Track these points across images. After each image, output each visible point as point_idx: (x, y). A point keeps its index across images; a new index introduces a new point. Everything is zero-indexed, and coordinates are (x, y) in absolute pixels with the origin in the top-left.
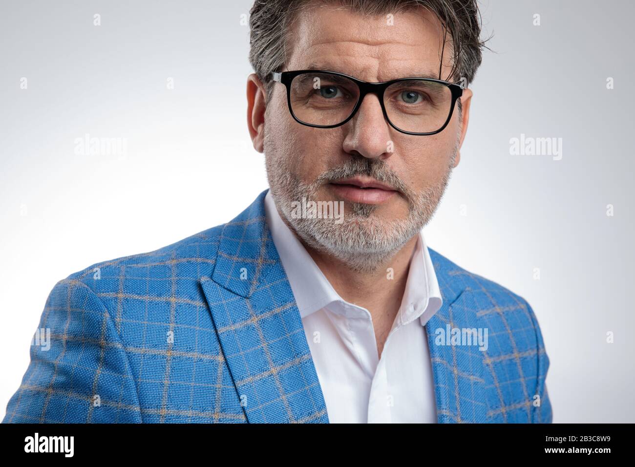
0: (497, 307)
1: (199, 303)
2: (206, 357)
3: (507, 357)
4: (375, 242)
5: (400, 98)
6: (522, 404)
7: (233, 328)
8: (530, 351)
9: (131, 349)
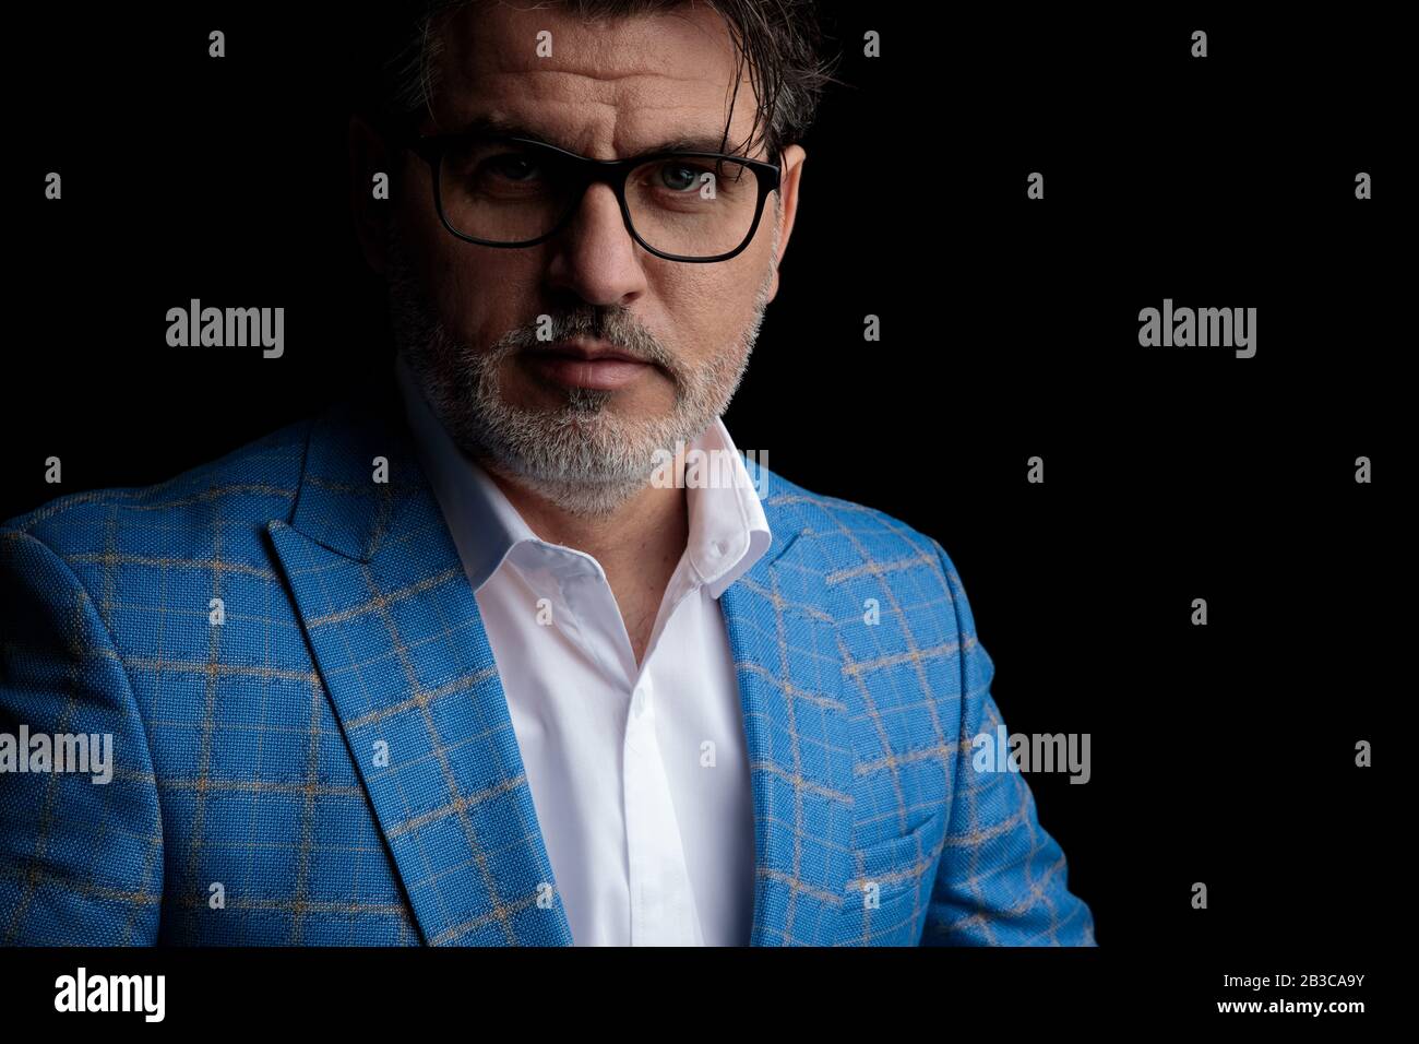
0: (871, 564)
1: (266, 574)
2: (288, 676)
3: (895, 660)
4: (612, 462)
5: (658, 179)
6: (931, 750)
7: (336, 619)
8: (944, 646)
9: (134, 661)
